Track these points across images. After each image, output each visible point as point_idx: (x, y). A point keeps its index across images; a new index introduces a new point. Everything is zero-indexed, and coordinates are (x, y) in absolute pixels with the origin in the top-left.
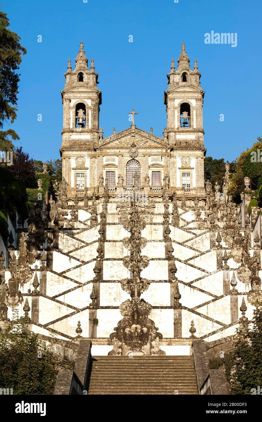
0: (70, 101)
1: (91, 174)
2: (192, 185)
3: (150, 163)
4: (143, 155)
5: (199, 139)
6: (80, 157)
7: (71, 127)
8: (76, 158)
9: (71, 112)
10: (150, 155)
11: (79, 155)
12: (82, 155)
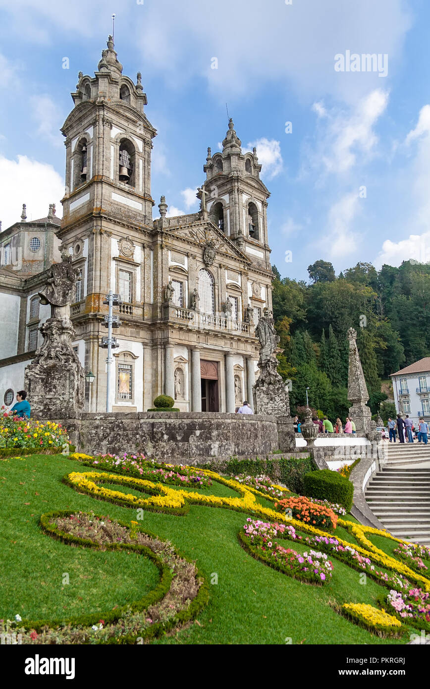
0: (111, 127)
1: (144, 277)
3: (227, 281)
4: (218, 265)
6: (127, 239)
7: (112, 177)
8: (120, 238)
9: (112, 148)
10: (227, 268)
11: (125, 236)
12: (130, 238)
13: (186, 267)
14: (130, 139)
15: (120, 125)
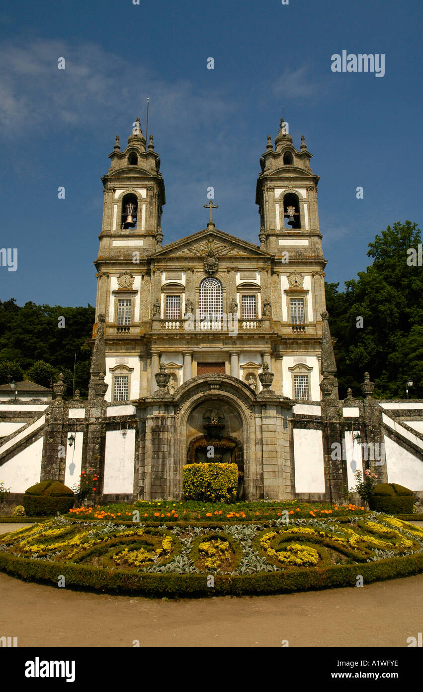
0: (114, 191)
1: (143, 301)
2: (307, 318)
3: (239, 282)
4: (226, 270)
5: (315, 245)
6: (126, 274)
7: (114, 229)
8: (118, 275)
9: (116, 207)
10: (238, 270)
11: (124, 272)
12: (128, 271)
13: (183, 282)
14: (133, 192)
15: (123, 186)
